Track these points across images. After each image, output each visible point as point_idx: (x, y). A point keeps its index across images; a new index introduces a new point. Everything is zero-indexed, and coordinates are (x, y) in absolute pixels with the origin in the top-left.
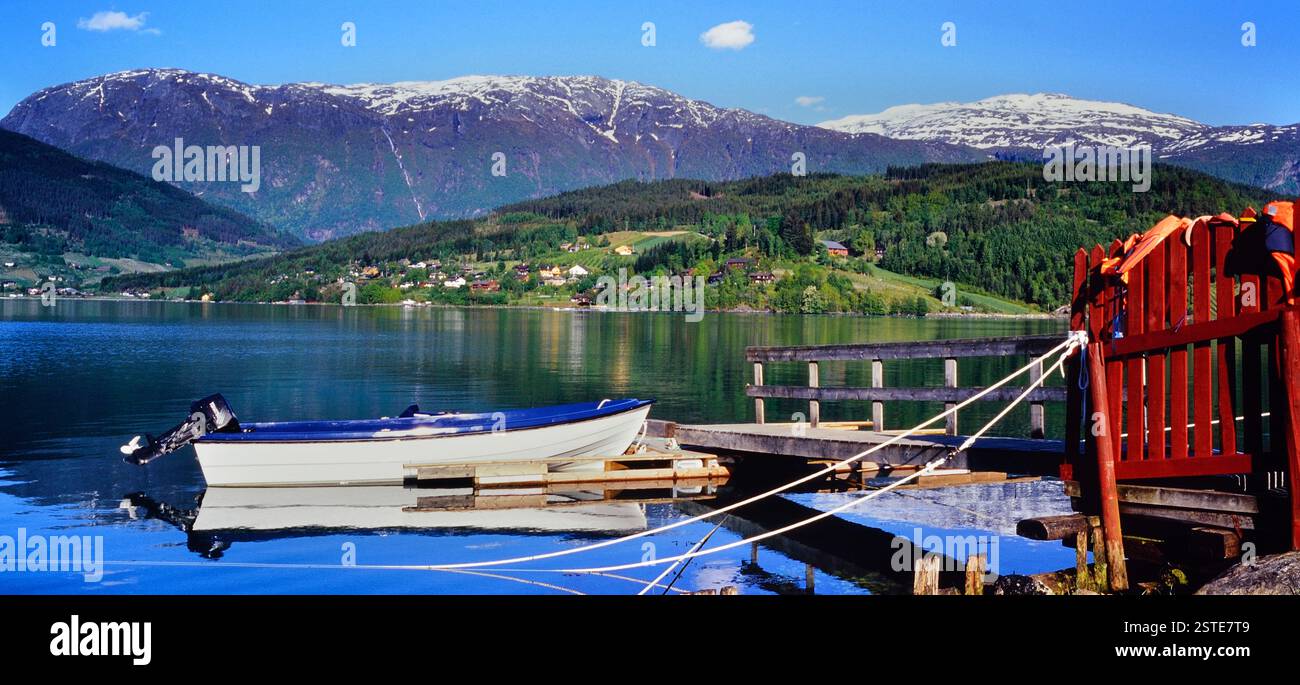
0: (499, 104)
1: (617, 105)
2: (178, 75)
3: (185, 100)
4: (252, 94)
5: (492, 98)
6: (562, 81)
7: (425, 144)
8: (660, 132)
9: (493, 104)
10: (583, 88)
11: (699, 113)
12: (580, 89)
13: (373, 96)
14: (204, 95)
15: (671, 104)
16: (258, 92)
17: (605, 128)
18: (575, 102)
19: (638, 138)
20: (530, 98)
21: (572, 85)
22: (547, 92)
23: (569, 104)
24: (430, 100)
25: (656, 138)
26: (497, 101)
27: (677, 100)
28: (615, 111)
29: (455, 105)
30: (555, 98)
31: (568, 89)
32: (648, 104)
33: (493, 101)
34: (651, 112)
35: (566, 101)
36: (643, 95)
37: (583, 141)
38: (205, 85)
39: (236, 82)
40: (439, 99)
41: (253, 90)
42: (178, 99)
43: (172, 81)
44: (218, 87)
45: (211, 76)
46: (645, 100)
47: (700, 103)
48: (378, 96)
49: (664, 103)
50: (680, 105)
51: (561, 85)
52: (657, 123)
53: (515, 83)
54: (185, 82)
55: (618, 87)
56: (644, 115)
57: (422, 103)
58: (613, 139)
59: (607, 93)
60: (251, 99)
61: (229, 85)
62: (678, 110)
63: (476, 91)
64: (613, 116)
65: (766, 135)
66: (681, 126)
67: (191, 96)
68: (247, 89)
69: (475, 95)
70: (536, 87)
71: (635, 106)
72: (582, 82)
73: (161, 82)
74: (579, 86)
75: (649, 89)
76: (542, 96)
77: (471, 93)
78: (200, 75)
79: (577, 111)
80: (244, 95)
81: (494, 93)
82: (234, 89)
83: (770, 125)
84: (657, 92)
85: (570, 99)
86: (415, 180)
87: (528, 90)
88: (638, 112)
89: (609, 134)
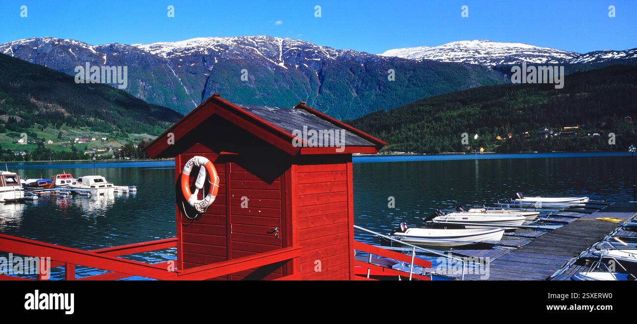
0: (222, 50)
1: (281, 49)
2: (55, 40)
3: (61, 53)
4: (94, 49)
5: (219, 48)
6: (251, 38)
7: (190, 72)
8: (308, 63)
9: (219, 51)
10: (263, 42)
11: (327, 53)
12: (261, 42)
13: (150, 49)
14: (70, 50)
15: (311, 48)
16: (97, 48)
17: (278, 62)
18: (259, 49)
19: (297, 66)
20: (238, 47)
21: (257, 40)
22: (245, 44)
23: (257, 51)
24: (186, 50)
25: (307, 66)
26: (221, 49)
27: (314, 46)
28: (281, 53)
29: (202, 52)
30: (249, 47)
31: (254, 42)
32: (299, 49)
33: (219, 50)
34: (302, 53)
35: (255, 49)
36: (295, 44)
37: (270, 69)
38: (69, 45)
39: (85, 43)
40: (191, 49)
41: (94, 47)
42: (57, 52)
43: (52, 43)
44: (75, 45)
45: (71, 40)
46: (298, 47)
47: (327, 47)
48: (153, 49)
49: (308, 48)
50: (316, 49)
51: (251, 40)
52: (306, 58)
53: (227, 40)
54: (59, 43)
55: (279, 41)
56: (298, 54)
57: (182, 52)
58: (284, 67)
59: (275, 44)
60: (94, 52)
61: (81, 45)
62: (316, 51)
63: (209, 45)
64: (280, 56)
65: (372, 62)
66: (319, 59)
67: (64, 51)
68: (91, 47)
69: (209, 46)
70: (239, 42)
71: (293, 50)
72: (262, 39)
73: (46, 45)
74: (261, 41)
75: (298, 41)
76: (243, 46)
77: (207, 46)
78: (66, 40)
79: (262, 54)
80: (90, 50)
81: (219, 45)
82: (84, 47)
83: (373, 57)
84: (303, 43)
85: (257, 48)
86: (190, 91)
87: (235, 43)
88: (295, 53)
89: (282, 64)
